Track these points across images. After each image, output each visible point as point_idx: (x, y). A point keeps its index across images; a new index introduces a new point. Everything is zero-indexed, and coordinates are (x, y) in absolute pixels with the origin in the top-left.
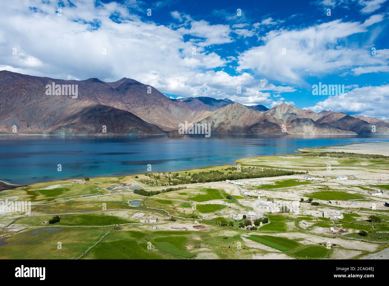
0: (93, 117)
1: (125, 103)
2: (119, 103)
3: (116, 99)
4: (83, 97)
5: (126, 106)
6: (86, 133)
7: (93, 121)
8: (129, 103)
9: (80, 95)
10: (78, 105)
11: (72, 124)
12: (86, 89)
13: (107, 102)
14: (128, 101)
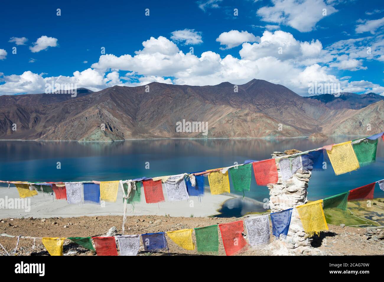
0: (230, 120)
1: (256, 104)
2: (251, 105)
3: (247, 101)
4: (217, 101)
5: (258, 108)
6: (226, 137)
7: (231, 124)
8: (260, 105)
9: (214, 99)
10: (216, 110)
11: (213, 128)
12: (219, 93)
13: (239, 104)
14: (259, 103)
